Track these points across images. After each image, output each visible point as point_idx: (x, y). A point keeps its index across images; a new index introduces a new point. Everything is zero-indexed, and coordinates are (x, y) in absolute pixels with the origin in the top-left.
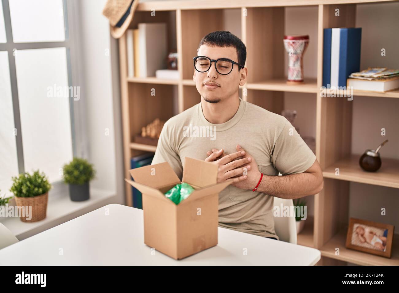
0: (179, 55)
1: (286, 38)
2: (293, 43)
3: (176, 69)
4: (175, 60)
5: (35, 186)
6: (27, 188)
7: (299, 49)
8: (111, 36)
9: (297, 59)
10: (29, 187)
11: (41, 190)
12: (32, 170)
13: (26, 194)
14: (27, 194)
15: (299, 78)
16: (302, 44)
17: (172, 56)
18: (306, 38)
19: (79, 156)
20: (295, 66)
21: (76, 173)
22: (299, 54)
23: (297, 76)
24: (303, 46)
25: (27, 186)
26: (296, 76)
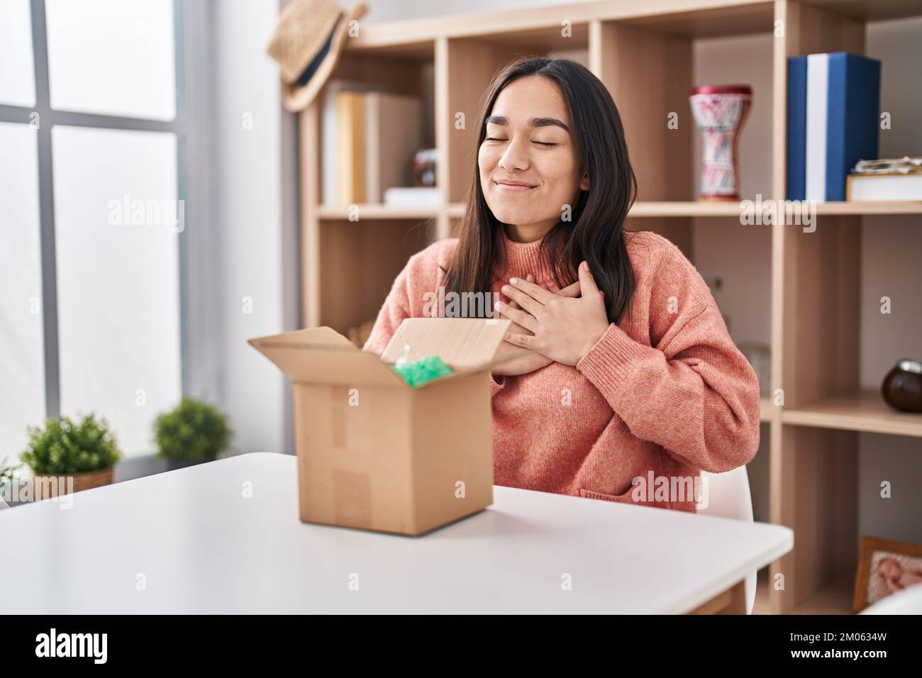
0: (440, 155)
1: (695, 92)
2: (715, 102)
3: (433, 184)
4: (432, 167)
5: (82, 448)
6: (62, 451)
7: (728, 117)
8: (284, 109)
9: (724, 143)
10: (67, 449)
11: (95, 459)
12: (79, 414)
13: (58, 467)
14: (62, 467)
15: (729, 190)
16: (734, 105)
17: (424, 157)
18: (745, 90)
19: (197, 394)
20: (719, 159)
21: (185, 430)
22: (728, 131)
23: (724, 184)
24: (738, 110)
25: (63, 445)
26: (722, 182)
